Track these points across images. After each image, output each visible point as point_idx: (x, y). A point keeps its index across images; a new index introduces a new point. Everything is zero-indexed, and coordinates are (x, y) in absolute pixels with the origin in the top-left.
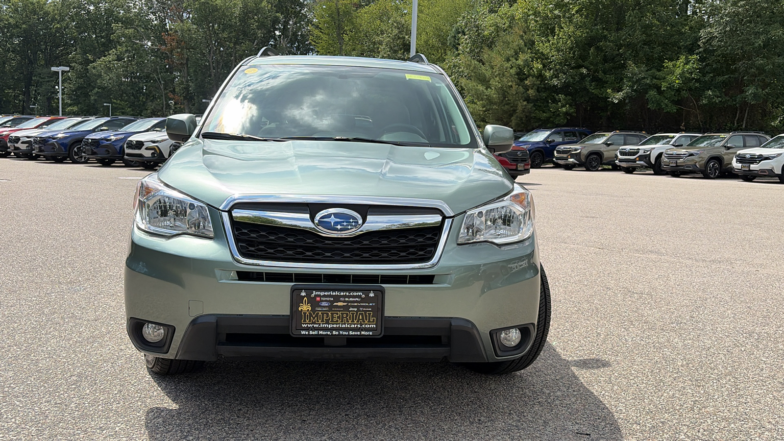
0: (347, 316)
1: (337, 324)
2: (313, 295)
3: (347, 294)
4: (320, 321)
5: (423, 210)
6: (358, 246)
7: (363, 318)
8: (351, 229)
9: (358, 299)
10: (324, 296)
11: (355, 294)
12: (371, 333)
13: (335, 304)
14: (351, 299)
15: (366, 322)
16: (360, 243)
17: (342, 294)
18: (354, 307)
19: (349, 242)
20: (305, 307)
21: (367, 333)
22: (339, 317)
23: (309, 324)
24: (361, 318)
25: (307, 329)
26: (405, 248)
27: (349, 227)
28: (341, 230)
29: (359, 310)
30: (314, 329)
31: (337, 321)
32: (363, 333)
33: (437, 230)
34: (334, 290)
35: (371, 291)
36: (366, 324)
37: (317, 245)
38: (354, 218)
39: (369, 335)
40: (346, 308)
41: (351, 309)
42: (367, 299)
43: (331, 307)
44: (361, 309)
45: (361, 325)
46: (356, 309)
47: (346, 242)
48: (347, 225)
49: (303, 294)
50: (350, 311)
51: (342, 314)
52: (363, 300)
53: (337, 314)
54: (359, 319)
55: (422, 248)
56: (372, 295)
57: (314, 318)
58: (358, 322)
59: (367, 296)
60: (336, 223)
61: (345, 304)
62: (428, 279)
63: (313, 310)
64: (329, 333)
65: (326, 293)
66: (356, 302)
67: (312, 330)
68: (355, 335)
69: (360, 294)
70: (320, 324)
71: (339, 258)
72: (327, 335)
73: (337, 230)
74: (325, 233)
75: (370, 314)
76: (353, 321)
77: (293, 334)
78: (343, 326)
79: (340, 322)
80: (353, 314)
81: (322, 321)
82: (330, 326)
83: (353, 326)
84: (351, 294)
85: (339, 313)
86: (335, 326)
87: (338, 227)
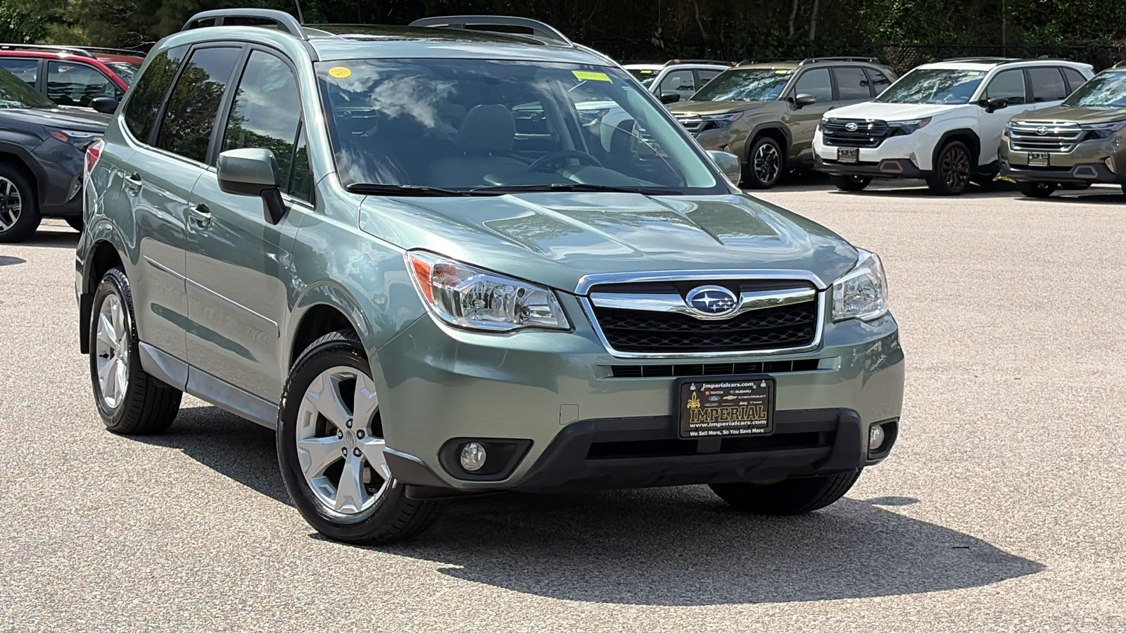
0: (737, 411)
1: (726, 422)
2: (703, 389)
3: (738, 385)
4: (709, 419)
5: (798, 283)
6: (736, 329)
7: (753, 414)
8: (728, 309)
9: (748, 391)
10: (715, 389)
11: (746, 385)
12: (762, 431)
13: (725, 398)
14: (741, 392)
15: (757, 418)
16: (737, 326)
17: (733, 385)
18: (744, 400)
19: (726, 326)
20: (694, 404)
21: (758, 431)
22: (728, 414)
23: (697, 423)
24: (751, 413)
25: (697, 430)
26: (782, 330)
27: (726, 307)
28: (718, 311)
29: (749, 404)
30: (703, 429)
31: (727, 418)
32: (754, 430)
33: (812, 306)
34: (725, 382)
35: (762, 380)
36: (756, 420)
37: (693, 330)
38: (730, 297)
39: (761, 433)
40: (736, 402)
41: (741, 403)
42: (759, 390)
43: (721, 402)
44: (751, 402)
45: (751, 421)
46: (746, 403)
47: (723, 326)
48: (723, 305)
49: (693, 388)
50: (740, 406)
51: (732, 409)
52: (754, 392)
53: (727, 410)
54: (749, 415)
55: (799, 328)
56: (763, 385)
57: (702, 416)
58: (748, 418)
59: (759, 386)
60: (711, 304)
61: (735, 397)
62: (812, 365)
63: (702, 407)
64: (719, 433)
65: (717, 386)
66: (744, 394)
67: (701, 430)
68: (746, 434)
69: (751, 384)
70: (708, 423)
71: (718, 345)
72: (717, 435)
73: (712, 311)
75: (760, 408)
76: (743, 418)
77: (682, 437)
78: (733, 424)
79: (729, 418)
80: (743, 409)
81: (712, 419)
82: (719, 425)
83: (743, 423)
84: (742, 385)
85: (730, 409)
86: (724, 424)
87: (714, 308)
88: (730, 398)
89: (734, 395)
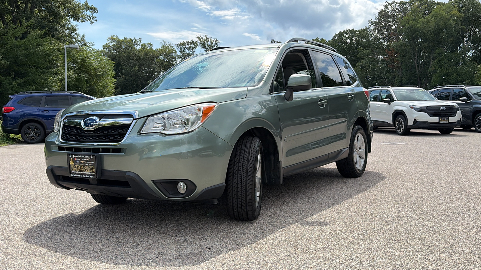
0: (85, 168)
1: (82, 172)
2: (73, 157)
10: (77, 158)
11: (87, 157)
12: (93, 177)
13: (81, 162)
14: (86, 160)
15: (92, 171)
17: (82, 157)
18: (87, 163)
20: (72, 163)
23: (74, 171)
24: (90, 169)
29: (89, 165)
31: (82, 170)
32: (90, 177)
34: (80, 155)
35: (91, 155)
40: (84, 164)
41: (86, 165)
42: (91, 160)
43: (80, 163)
45: (90, 173)
46: (88, 165)
49: (70, 156)
50: (86, 166)
52: (89, 160)
53: (82, 167)
56: (92, 158)
57: (75, 168)
58: (89, 171)
59: (90, 158)
61: (84, 162)
63: (74, 164)
64: (79, 176)
65: (77, 156)
67: (74, 174)
68: (87, 177)
70: (77, 172)
75: (92, 167)
76: (87, 171)
78: (85, 173)
79: (83, 170)
80: (87, 167)
81: (78, 170)
82: (80, 173)
83: (88, 173)
84: (85, 157)
85: (83, 166)
87: (90, 125)
88: (82, 162)
89: (84, 161)
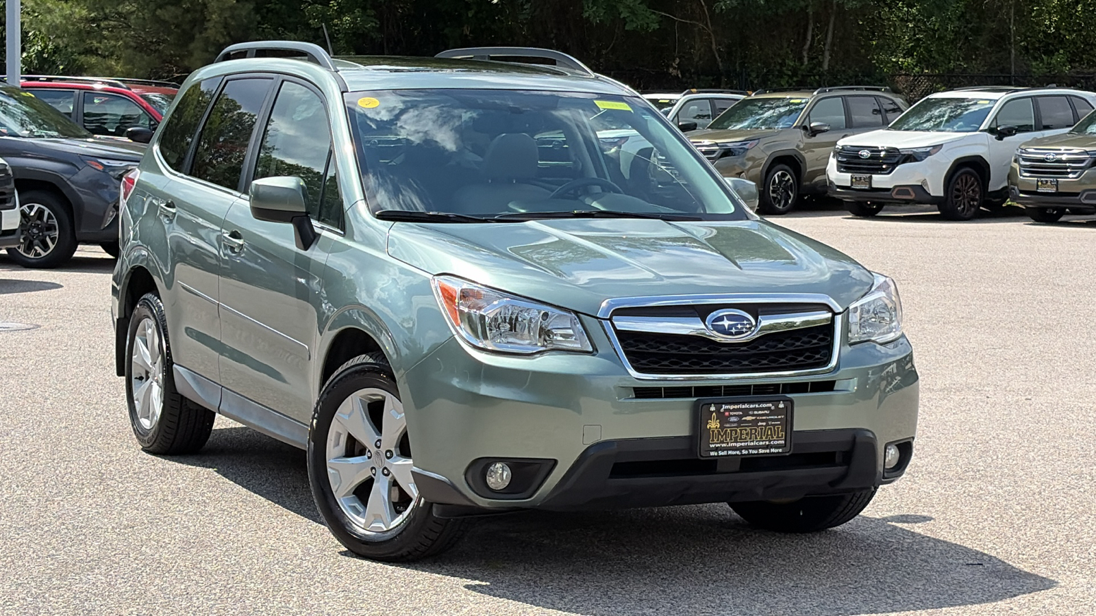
0: (756, 432)
1: (745, 442)
2: (722, 410)
3: (757, 406)
4: (728, 439)
5: (815, 307)
6: (754, 352)
7: (771, 434)
8: (746, 332)
9: (766, 412)
10: (734, 410)
11: (764, 406)
12: (780, 450)
13: (744, 419)
14: (760, 412)
15: (775, 438)
16: (756, 348)
17: (752, 406)
18: (762, 421)
19: (745, 348)
20: (713, 424)
21: (776, 451)
22: (747, 434)
23: (717, 443)
24: (769, 433)
25: (716, 449)
26: (799, 353)
27: (744, 330)
28: (737, 333)
29: (767, 425)
30: (723, 449)
31: (746, 438)
32: (773, 450)
33: (829, 328)
34: (744, 403)
35: (780, 401)
36: (775, 440)
37: (713, 353)
38: (748, 320)
39: (779, 453)
40: (755, 422)
41: (760, 424)
42: (777, 411)
43: (740, 423)
44: (770, 423)
45: (770, 441)
46: (764, 424)
47: (742, 348)
48: (742, 328)
49: (713, 409)
50: (758, 426)
51: (751, 430)
52: (772, 413)
53: (746, 430)
54: (768, 435)
55: (816, 350)
56: (781, 406)
57: (722, 436)
58: (766, 438)
59: (777, 407)
60: (730, 327)
61: (754, 418)
62: (829, 386)
63: (722, 427)
64: (738, 453)
65: (736, 407)
66: (763, 415)
67: (720, 450)
68: (764, 453)
69: (770, 405)
70: (728, 443)
71: (737, 367)
72: (737, 455)
73: (731, 334)
74: (720, 338)
75: (778, 428)
76: (761, 438)
77: (702, 456)
78: (752, 444)
79: (748, 439)
80: (762, 429)
81: (731, 439)
82: (738, 445)
83: (761, 443)
84: (761, 406)
85: (748, 429)
86: (743, 444)
87: (734, 330)
88: (749, 418)
89: (753, 415)
